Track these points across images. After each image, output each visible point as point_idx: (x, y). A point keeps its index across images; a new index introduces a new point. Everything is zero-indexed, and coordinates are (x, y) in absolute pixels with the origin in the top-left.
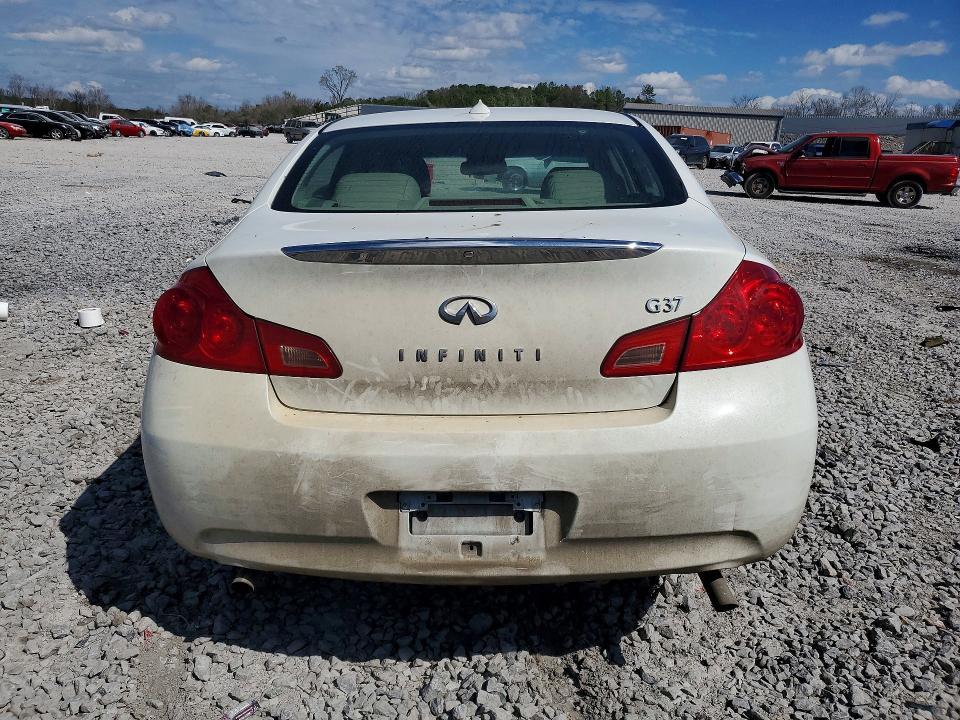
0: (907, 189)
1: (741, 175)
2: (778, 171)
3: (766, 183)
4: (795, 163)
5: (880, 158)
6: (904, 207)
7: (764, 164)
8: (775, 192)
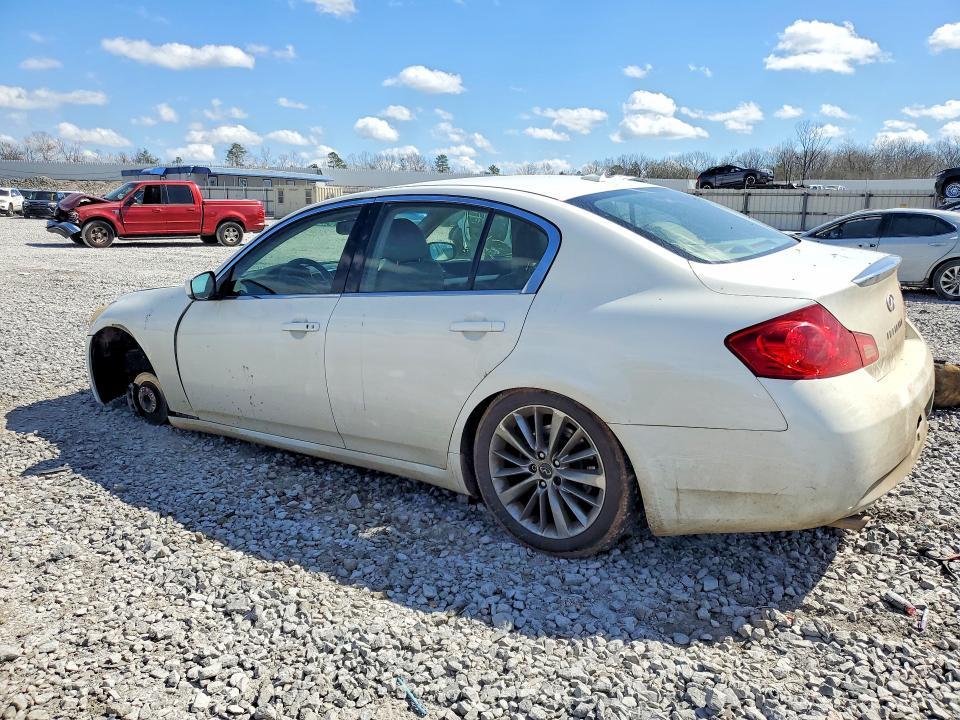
0: (231, 230)
1: (76, 225)
2: (114, 218)
3: (104, 231)
4: (130, 211)
5: (204, 203)
6: (233, 246)
7: (97, 212)
8: (116, 240)
